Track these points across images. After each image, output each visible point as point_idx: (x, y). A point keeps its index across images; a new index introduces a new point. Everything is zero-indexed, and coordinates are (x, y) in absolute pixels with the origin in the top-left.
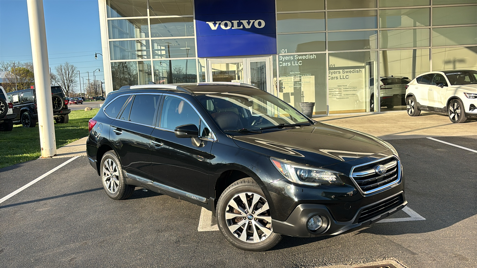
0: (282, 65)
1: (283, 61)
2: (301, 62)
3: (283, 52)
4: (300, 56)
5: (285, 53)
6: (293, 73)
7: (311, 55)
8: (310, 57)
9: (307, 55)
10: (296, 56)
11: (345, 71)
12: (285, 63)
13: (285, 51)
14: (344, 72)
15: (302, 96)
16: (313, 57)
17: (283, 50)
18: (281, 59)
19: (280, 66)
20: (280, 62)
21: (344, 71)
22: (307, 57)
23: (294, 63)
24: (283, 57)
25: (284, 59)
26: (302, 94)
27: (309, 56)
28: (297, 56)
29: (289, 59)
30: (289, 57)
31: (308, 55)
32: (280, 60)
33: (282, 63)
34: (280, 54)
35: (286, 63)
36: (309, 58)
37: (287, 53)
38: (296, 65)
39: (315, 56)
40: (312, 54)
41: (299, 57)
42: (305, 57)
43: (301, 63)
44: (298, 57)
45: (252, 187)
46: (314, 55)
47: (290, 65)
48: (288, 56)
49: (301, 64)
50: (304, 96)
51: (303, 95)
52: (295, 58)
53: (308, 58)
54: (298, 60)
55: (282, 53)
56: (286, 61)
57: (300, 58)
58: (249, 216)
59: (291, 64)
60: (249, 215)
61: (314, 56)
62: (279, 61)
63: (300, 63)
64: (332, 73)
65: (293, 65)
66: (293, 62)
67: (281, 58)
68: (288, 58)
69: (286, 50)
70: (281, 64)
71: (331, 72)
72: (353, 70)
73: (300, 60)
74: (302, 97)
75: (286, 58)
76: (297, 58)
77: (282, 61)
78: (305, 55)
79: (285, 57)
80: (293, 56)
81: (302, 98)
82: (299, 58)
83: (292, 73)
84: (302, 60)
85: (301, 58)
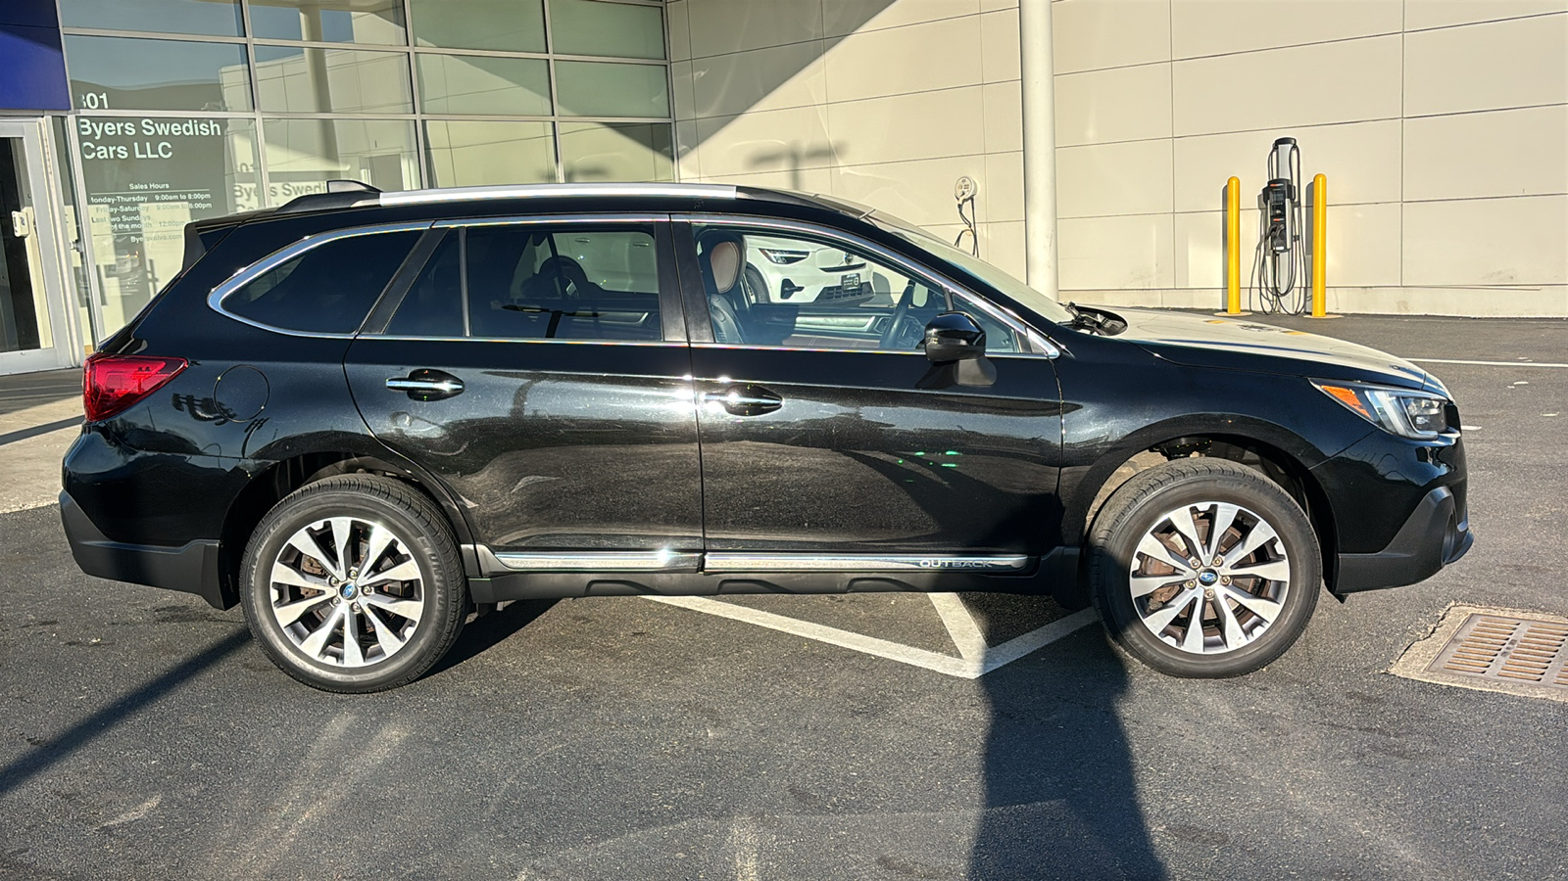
0: (94, 154)
1: (97, 138)
2: (169, 146)
3: (93, 104)
4: (162, 125)
5: (101, 106)
6: (142, 187)
7: (200, 120)
8: (200, 130)
9: (186, 120)
10: (147, 123)
11: (291, 188)
12: (104, 148)
13: (101, 101)
14: (287, 192)
15: (150, 276)
16: (209, 129)
17: (92, 98)
18: (86, 130)
19: (87, 157)
20: (85, 144)
21: (286, 187)
22: (188, 129)
23: (143, 151)
24: (94, 125)
25: (99, 133)
26: (149, 269)
27: (196, 126)
28: (151, 123)
29: (119, 133)
30: (119, 126)
31: (190, 121)
32: (84, 133)
33: (93, 146)
34: (83, 112)
35: (111, 149)
36: (197, 134)
37: (109, 108)
38: (150, 156)
39: (215, 128)
40: (206, 120)
41: (156, 125)
42: (179, 128)
43: (170, 150)
44: (153, 126)
45: (1212, 484)
46: (211, 122)
47: (126, 154)
48: (115, 120)
49: (170, 154)
50: (156, 276)
51: (152, 272)
52: (144, 131)
53: (191, 133)
54: (156, 139)
55: (90, 105)
56: (107, 141)
57: (162, 129)
58: (1206, 575)
59: (131, 151)
60: (1205, 571)
61: (212, 127)
62: (82, 139)
63: (165, 150)
64: (249, 195)
65: (138, 156)
66: (136, 144)
67: (87, 126)
68: (113, 128)
69: (104, 96)
70: (88, 150)
71: (246, 190)
72: (317, 183)
73: (164, 138)
74: (150, 280)
75: (110, 128)
76: (149, 131)
77: (91, 137)
78: (182, 121)
79: (101, 125)
80: (136, 121)
81: (151, 284)
82: (160, 133)
83: (137, 187)
84: (170, 137)
85: (167, 133)
